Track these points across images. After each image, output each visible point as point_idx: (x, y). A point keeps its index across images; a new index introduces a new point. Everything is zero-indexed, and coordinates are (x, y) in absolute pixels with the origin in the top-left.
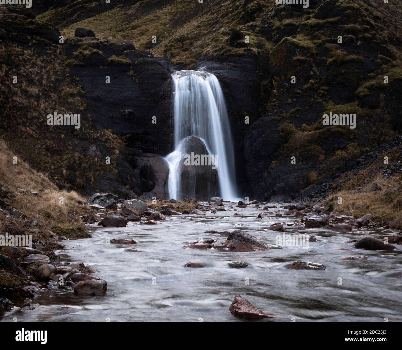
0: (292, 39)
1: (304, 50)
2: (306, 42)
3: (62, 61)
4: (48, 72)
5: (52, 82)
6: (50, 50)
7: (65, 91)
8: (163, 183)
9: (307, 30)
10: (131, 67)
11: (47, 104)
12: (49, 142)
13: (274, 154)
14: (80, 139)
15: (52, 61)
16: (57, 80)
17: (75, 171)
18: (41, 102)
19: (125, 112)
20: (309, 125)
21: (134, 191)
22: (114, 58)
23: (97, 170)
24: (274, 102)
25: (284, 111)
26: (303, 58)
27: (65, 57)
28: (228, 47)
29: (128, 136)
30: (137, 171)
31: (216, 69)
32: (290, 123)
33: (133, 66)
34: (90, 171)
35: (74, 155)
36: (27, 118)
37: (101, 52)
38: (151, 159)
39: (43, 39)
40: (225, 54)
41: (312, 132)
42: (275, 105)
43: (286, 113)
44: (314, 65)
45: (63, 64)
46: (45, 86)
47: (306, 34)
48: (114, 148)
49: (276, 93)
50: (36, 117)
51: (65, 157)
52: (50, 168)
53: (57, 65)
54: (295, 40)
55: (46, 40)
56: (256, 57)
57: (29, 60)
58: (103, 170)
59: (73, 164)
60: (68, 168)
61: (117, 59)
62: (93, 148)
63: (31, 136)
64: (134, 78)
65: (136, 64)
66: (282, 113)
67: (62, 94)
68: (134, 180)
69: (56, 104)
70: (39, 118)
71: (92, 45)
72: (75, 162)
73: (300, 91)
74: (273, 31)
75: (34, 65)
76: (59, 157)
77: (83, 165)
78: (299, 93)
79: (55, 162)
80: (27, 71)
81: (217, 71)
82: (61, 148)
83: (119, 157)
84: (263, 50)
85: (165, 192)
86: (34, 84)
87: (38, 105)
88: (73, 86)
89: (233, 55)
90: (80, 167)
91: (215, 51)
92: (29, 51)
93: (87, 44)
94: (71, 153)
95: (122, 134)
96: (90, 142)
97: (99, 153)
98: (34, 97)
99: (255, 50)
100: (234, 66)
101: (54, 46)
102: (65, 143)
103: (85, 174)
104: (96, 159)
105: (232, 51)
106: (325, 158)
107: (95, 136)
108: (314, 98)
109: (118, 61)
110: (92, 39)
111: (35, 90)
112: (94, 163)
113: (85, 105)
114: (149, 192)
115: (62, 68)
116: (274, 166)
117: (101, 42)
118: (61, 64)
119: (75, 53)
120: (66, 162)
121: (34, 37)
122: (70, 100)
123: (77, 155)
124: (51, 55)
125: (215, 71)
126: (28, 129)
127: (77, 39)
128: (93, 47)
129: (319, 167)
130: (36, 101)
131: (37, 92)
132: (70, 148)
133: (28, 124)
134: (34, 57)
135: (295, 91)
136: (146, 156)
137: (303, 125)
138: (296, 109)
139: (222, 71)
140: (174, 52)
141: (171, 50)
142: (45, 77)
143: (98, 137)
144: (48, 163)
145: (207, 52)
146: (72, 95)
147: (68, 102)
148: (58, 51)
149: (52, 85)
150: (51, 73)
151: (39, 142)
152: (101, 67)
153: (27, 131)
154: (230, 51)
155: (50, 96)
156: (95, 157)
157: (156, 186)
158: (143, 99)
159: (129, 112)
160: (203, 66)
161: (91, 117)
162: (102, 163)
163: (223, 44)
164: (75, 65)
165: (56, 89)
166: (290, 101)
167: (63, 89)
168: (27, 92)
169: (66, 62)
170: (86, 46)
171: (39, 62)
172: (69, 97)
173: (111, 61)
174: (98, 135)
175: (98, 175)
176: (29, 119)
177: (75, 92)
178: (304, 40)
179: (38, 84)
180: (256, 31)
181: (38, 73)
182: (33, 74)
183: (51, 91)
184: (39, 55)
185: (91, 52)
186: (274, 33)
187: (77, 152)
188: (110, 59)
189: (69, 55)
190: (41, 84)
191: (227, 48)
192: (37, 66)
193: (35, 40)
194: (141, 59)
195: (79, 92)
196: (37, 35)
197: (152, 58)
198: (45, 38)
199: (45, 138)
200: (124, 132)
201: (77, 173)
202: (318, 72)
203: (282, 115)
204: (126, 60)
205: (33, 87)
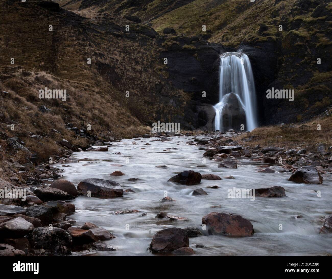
0: (295, 31)
1: (302, 38)
2: (304, 33)
3: (155, 49)
4: (147, 56)
5: (149, 62)
6: (149, 42)
7: (156, 67)
8: (212, 121)
9: (306, 25)
10: (196, 51)
11: (146, 76)
12: (146, 98)
13: (280, 104)
14: (164, 96)
15: (150, 49)
16: (152, 61)
17: (160, 114)
18: (142, 74)
19: (191, 79)
20: (302, 85)
21: (193, 126)
22: (186, 46)
23: (173, 114)
24: (282, 71)
25: (288, 77)
26: (301, 43)
27: (157, 46)
28: (258, 36)
29: (193, 93)
30: (197, 114)
31: (248, 51)
32: (291, 84)
33: (197, 51)
34: (169, 115)
35: (160, 105)
36: (134, 84)
37: (178, 43)
38: (205, 107)
39: (144, 36)
40: (255, 41)
41: (303, 90)
42: (282, 73)
43: (289, 78)
44: (308, 48)
45: (156, 51)
46: (145, 65)
47: (305, 27)
48: (184, 101)
49: (285, 65)
50: (139, 84)
51: (155, 106)
52: (146, 113)
53: (152, 52)
54: (297, 32)
55: (147, 36)
56: (274, 42)
57: (137, 49)
58: (176, 113)
59: (159, 110)
60: (157, 113)
61: (188, 47)
62: (171, 101)
63: (137, 95)
64: (197, 58)
65: (199, 50)
66: (287, 78)
67: (155, 70)
68: (194, 119)
69: (151, 75)
70: (141, 84)
71: (173, 39)
72: (160, 109)
73: (299, 65)
74: (288, 24)
75: (139, 52)
76: (151, 107)
77: (165, 111)
78: (298, 66)
79: (150, 109)
80: (135, 56)
81: (249, 52)
82: (153, 101)
83: (186, 106)
84: (279, 37)
85: (212, 126)
86: (139, 64)
87: (141, 76)
88: (161, 64)
89: (260, 42)
90: (163, 112)
91: (250, 39)
92: (137, 44)
93: (170, 38)
94: (158, 104)
95: (189, 92)
96: (170, 97)
97: (175, 104)
98: (139, 72)
99: (274, 37)
100: (260, 49)
101: (151, 40)
102: (155, 99)
103: (166, 116)
104: (173, 108)
105: (260, 38)
106: (308, 106)
107: (173, 94)
108: (307, 69)
109: (188, 48)
110: (173, 35)
111: (139, 68)
112: (171, 110)
113: (168, 75)
114: (203, 126)
115: (155, 53)
116: (279, 111)
117: (178, 37)
118: (155, 51)
119: (163, 44)
120: (155, 109)
121: (140, 34)
122: (159, 73)
123: (162, 105)
124: (149, 45)
125: (247, 52)
126: (135, 91)
127: (165, 35)
128: (173, 40)
129: (304, 112)
130: (140, 74)
131: (140, 69)
132: (158, 101)
133: (135, 88)
134: (140, 47)
135: (296, 64)
136: (203, 105)
137: (299, 86)
138: (295, 76)
139: (251, 52)
140: (228, 37)
141: (227, 35)
142: (145, 59)
143: (175, 94)
144: (145, 110)
145: (245, 39)
146: (160, 70)
147: (158, 74)
148: (153, 43)
149: (149, 64)
150: (149, 57)
151: (141, 98)
152: (178, 52)
153: (134, 92)
154: (258, 39)
155: (148, 71)
156: (172, 106)
157: (208, 123)
158: (202, 71)
159: (193, 79)
160: (242, 49)
161: (171, 83)
162: (176, 110)
163: (255, 34)
164: (163, 52)
165: (151, 67)
166: (292, 70)
167: (155, 66)
168: (135, 69)
169: (158, 50)
170: (169, 39)
171: (142, 50)
172: (159, 71)
173: (184, 48)
174: (175, 93)
175: (173, 117)
176: (136, 85)
177: (162, 68)
178: (303, 31)
179: (141, 63)
180: (277, 25)
181: (141, 57)
182: (139, 58)
183: (149, 68)
184: (142, 45)
185: (172, 43)
186: (289, 25)
187: (162, 103)
188: (183, 47)
189: (159, 45)
190: (143, 64)
191: (256, 37)
192: (141, 53)
193: (140, 36)
194: (202, 46)
195: (164, 68)
196: (141, 34)
197: (209, 45)
198: (146, 35)
199: (144, 95)
200: (191, 91)
201: (162, 116)
202: (310, 52)
203: (286, 79)
204: (193, 47)
205: (138, 65)
